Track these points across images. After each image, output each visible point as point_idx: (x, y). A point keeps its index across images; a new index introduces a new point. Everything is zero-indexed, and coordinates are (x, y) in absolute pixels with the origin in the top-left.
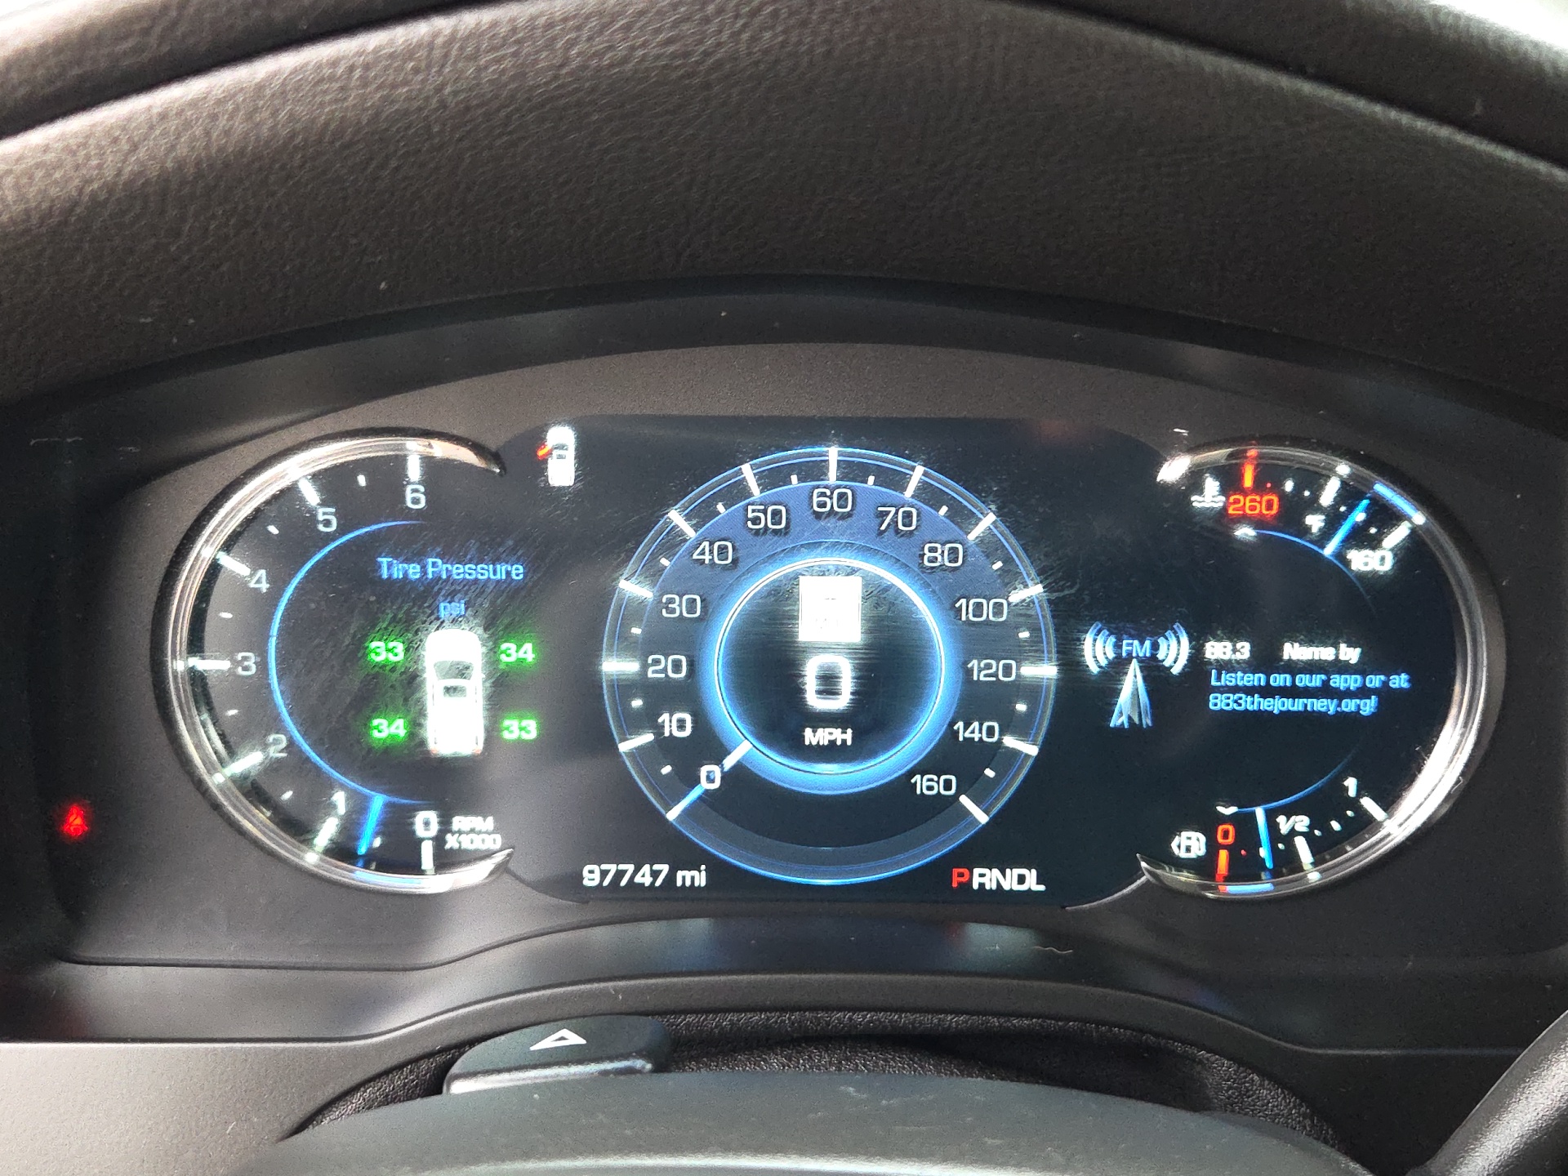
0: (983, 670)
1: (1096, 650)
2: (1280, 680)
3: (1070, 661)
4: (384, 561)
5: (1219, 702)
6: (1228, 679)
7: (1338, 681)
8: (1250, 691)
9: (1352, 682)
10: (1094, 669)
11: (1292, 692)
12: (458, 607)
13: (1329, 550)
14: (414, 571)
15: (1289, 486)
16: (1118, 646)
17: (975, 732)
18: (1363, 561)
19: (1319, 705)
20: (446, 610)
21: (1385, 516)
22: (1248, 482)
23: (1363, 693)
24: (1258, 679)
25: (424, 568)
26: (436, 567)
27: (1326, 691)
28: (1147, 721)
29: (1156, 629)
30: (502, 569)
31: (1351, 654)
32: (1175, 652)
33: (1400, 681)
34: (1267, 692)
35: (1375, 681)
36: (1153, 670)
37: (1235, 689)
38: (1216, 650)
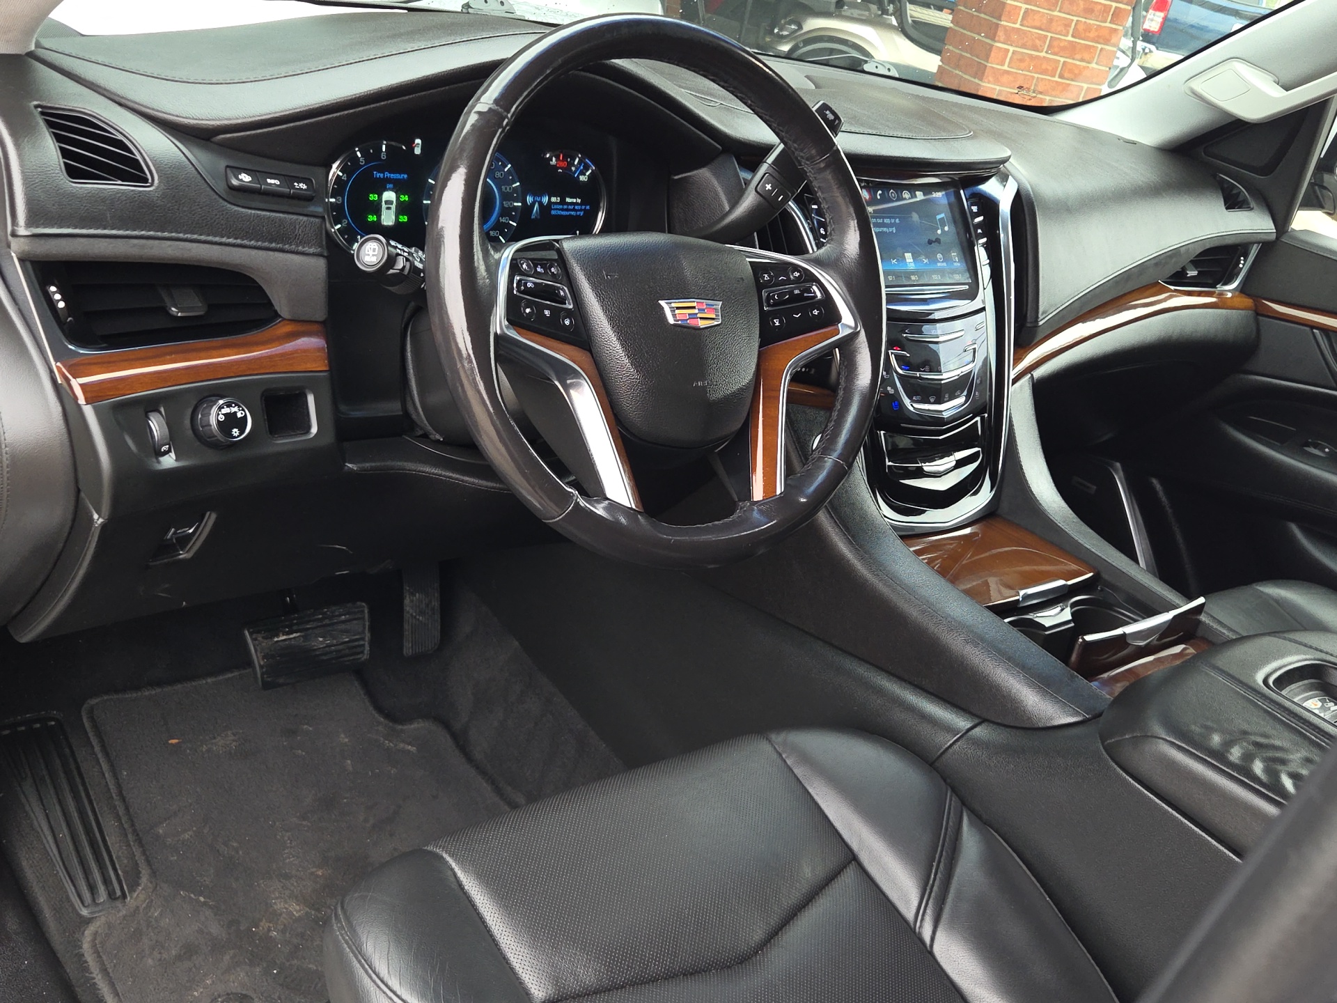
0: (506, 204)
1: (529, 199)
2: (565, 207)
3: (524, 202)
4: (375, 173)
5: (553, 212)
6: (556, 207)
7: (576, 207)
8: (559, 210)
9: (579, 207)
10: (529, 204)
11: (567, 210)
12: (391, 186)
13: (576, 176)
14: (382, 175)
15: (569, 160)
16: (534, 199)
17: (503, 220)
18: (582, 178)
19: (573, 213)
20: (389, 186)
21: (587, 168)
22: (561, 158)
23: (581, 210)
24: (561, 207)
25: (384, 176)
26: (387, 175)
27: (574, 210)
28: (539, 217)
29: (541, 195)
30: (402, 175)
31: (579, 201)
32: (545, 200)
33: (588, 207)
34: (562, 210)
35: (583, 207)
36: (541, 204)
37: (557, 209)
38: (553, 199)
